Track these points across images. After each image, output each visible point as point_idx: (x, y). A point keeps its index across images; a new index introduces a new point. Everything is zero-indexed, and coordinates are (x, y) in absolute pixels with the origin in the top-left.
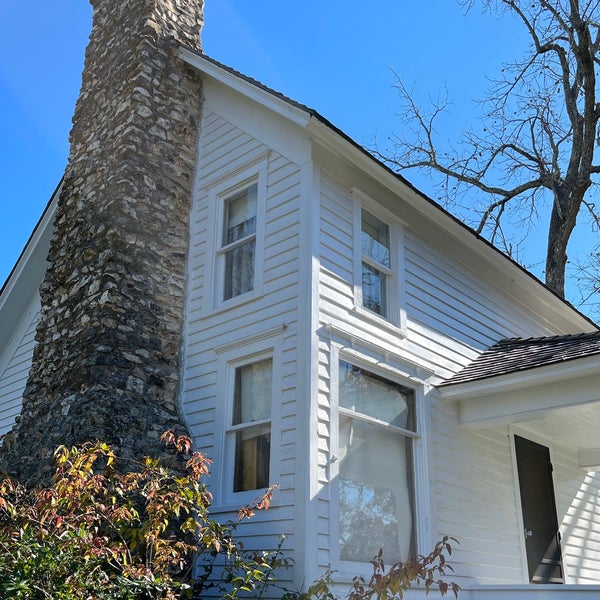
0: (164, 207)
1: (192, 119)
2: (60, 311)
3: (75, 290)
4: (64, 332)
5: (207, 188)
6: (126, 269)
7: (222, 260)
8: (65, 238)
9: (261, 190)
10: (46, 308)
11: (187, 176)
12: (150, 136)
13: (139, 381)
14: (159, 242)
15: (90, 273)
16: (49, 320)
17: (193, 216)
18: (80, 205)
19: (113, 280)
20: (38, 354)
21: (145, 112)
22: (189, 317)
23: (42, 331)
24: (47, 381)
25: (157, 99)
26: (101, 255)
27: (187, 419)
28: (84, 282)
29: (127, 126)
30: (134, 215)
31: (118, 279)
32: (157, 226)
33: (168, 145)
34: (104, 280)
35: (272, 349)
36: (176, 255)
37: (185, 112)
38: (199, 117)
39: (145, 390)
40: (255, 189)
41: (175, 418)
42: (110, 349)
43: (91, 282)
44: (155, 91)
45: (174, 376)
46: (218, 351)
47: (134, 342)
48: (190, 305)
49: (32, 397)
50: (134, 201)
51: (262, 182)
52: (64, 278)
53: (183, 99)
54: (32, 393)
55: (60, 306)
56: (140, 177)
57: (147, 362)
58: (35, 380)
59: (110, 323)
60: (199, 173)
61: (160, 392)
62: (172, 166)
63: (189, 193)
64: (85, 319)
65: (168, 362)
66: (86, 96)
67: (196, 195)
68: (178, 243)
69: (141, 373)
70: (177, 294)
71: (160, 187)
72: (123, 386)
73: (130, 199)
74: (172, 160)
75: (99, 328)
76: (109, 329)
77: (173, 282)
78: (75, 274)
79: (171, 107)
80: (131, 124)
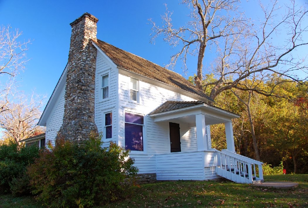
0: (90, 79)
1: (95, 57)
2: (69, 102)
3: (72, 98)
4: (71, 107)
5: (99, 74)
6: (82, 94)
7: (102, 90)
8: (69, 85)
9: (109, 76)
10: (66, 100)
11: (94, 70)
12: (86, 63)
13: (86, 117)
14: (89, 87)
15: (75, 95)
16: (67, 104)
17: (96, 79)
18: (72, 78)
19: (80, 97)
20: (65, 111)
21: (85, 58)
22: (96, 102)
23: (65, 106)
24: (68, 117)
25: (87, 54)
26: (77, 91)
27: (96, 124)
28: (74, 96)
29: (81, 62)
30: (83, 82)
31: (81, 96)
32: (88, 83)
33: (90, 65)
34: (78, 97)
35: (112, 111)
36: (93, 89)
37: (93, 56)
38: (96, 56)
39: (88, 119)
40: (108, 75)
41: (94, 124)
42: (80, 111)
43: (75, 97)
44: (87, 53)
45: (93, 115)
46: (102, 110)
47: (85, 109)
48: (96, 100)
49: (65, 120)
50: (83, 79)
51: (109, 74)
52: (70, 95)
53: (92, 53)
54: (65, 119)
55: (69, 101)
56: (84, 73)
57: (88, 113)
58: (66, 117)
59: (80, 106)
60: (97, 70)
61: (91, 119)
62: (91, 69)
63: (95, 74)
64: (75, 105)
65: (92, 113)
66: (71, 51)
67: (96, 75)
68: (93, 86)
69: (87, 115)
70: (93, 97)
71: (89, 75)
72: (83, 119)
73: (82, 79)
74: (91, 68)
75: (78, 107)
76: (80, 107)
77: (92, 95)
78: (72, 94)
79: (90, 55)
80: (82, 61)
